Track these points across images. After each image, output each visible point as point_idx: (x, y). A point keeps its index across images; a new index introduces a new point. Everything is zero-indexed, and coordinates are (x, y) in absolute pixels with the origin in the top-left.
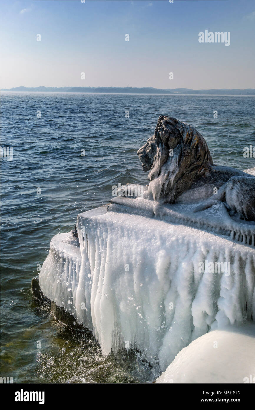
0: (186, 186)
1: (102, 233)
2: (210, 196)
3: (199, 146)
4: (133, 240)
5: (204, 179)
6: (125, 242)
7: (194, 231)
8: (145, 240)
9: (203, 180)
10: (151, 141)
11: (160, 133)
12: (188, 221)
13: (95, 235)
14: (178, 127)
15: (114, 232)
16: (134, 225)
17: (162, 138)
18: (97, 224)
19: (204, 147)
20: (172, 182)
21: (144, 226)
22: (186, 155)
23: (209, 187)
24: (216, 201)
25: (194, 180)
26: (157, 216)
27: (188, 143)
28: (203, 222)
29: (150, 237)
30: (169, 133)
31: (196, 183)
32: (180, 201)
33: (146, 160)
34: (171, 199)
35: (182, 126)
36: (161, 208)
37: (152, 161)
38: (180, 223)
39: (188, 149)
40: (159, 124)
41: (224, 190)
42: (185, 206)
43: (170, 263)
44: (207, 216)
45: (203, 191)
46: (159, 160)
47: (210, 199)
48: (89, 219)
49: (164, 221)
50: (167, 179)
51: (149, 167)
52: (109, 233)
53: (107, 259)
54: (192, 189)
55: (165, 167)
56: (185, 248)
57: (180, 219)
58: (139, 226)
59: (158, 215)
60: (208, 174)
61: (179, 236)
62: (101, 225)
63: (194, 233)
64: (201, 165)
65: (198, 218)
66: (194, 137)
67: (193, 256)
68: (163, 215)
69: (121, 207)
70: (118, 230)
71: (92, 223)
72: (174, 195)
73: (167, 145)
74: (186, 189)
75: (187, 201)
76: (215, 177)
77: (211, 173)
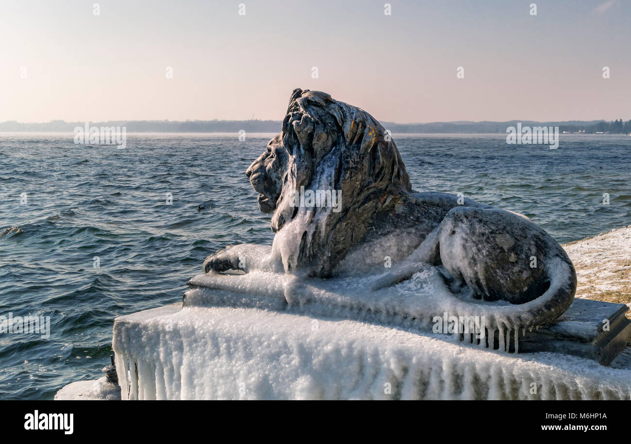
0: (354, 236)
1: (171, 354)
2: (408, 256)
3: (379, 148)
4: (240, 360)
5: (393, 219)
6: (221, 366)
7: (375, 329)
8: (266, 357)
9: (391, 220)
10: (276, 143)
11: (294, 123)
12: (360, 310)
13: (154, 361)
14: (332, 110)
15: (197, 347)
16: (242, 328)
17: (299, 133)
18: (157, 336)
19: (391, 151)
20: (323, 228)
21: (264, 327)
22: (352, 168)
23: (405, 234)
24: (420, 264)
25: (371, 221)
26: (293, 306)
27: (354, 142)
28: (394, 308)
29: (277, 350)
30: (314, 123)
31: (376, 228)
32: (342, 272)
33: (265, 186)
34: (323, 268)
35: (341, 108)
36: (300, 287)
37: (278, 186)
38: (344, 315)
39: (355, 154)
40: (291, 106)
41: (437, 239)
42: (355, 279)
44: (402, 295)
45: (392, 244)
46: (293, 181)
47: (408, 262)
48: (141, 326)
49: (308, 315)
50: (312, 222)
51: (273, 202)
52: (187, 352)
54: (369, 241)
56: (354, 367)
57: (344, 307)
58: (252, 329)
59: (295, 303)
60: (402, 207)
61: (339, 342)
62: (167, 337)
63: (374, 333)
64: (385, 190)
65: (383, 301)
66: (367, 129)
67: (372, 384)
68: (305, 302)
69: (212, 294)
70: (206, 343)
71: (148, 334)
72: (328, 257)
73: (310, 149)
74: (356, 243)
75: (358, 270)
76: (416, 214)
77: (408, 205)
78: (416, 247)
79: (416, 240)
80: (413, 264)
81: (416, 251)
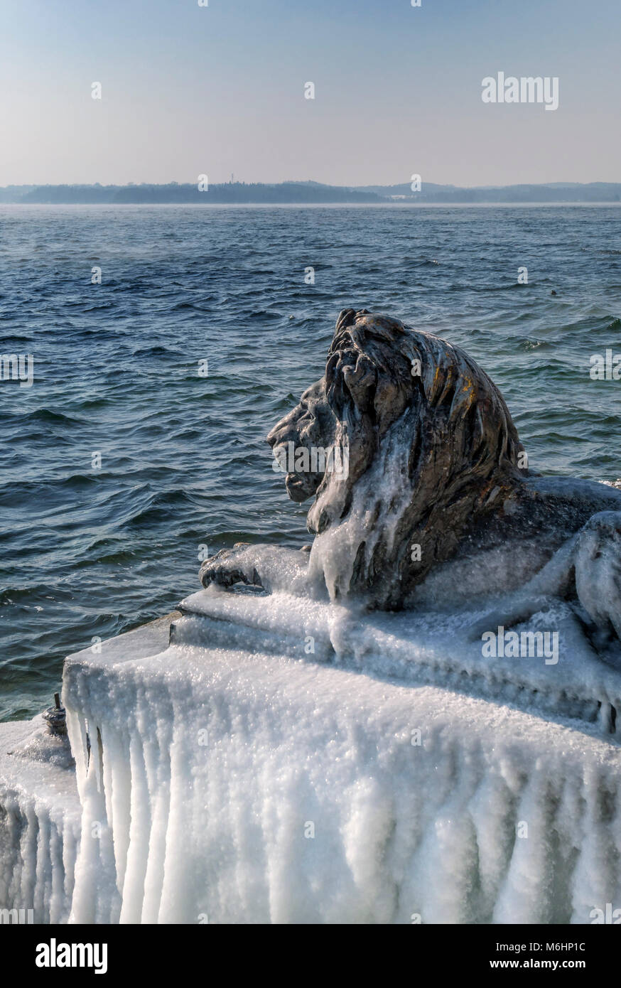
0: (439, 549)
1: (154, 721)
2: (524, 584)
3: (478, 411)
4: (263, 744)
5: (500, 525)
6: (234, 751)
7: (473, 706)
8: (304, 742)
9: (497, 526)
10: (315, 397)
11: (345, 369)
12: (450, 670)
13: (127, 729)
14: (404, 348)
15: (195, 715)
16: (266, 691)
17: (353, 387)
18: (132, 690)
19: (498, 416)
20: (391, 539)
21: (299, 692)
22: (436, 445)
23: (519, 549)
24: (544, 597)
25: (465, 527)
26: (343, 657)
27: (440, 402)
28: (503, 673)
29: (322, 732)
30: (376, 370)
31: (473, 538)
32: (420, 603)
34: (390, 596)
35: (419, 344)
36: (355, 628)
38: (425, 678)
39: (441, 423)
40: (339, 339)
41: (571, 560)
42: (440, 617)
43: (393, 825)
45: (498, 565)
47: (524, 594)
48: (106, 674)
49: (367, 674)
50: (373, 528)
51: (311, 488)
52: (179, 722)
53: (173, 813)
54: (462, 558)
55: (366, 487)
56: (442, 769)
57: (424, 665)
58: (281, 694)
59: (347, 653)
60: (515, 505)
62: (148, 695)
63: (473, 713)
64: (489, 478)
66: (460, 380)
67: (471, 797)
68: (363, 652)
69: (217, 628)
70: (209, 711)
71: (118, 688)
72: (398, 580)
73: (370, 411)
74: (441, 560)
75: (446, 600)
76: (537, 516)
77: (524, 502)
78: (537, 570)
79: (537, 559)
80: (532, 597)
81: (537, 576)
